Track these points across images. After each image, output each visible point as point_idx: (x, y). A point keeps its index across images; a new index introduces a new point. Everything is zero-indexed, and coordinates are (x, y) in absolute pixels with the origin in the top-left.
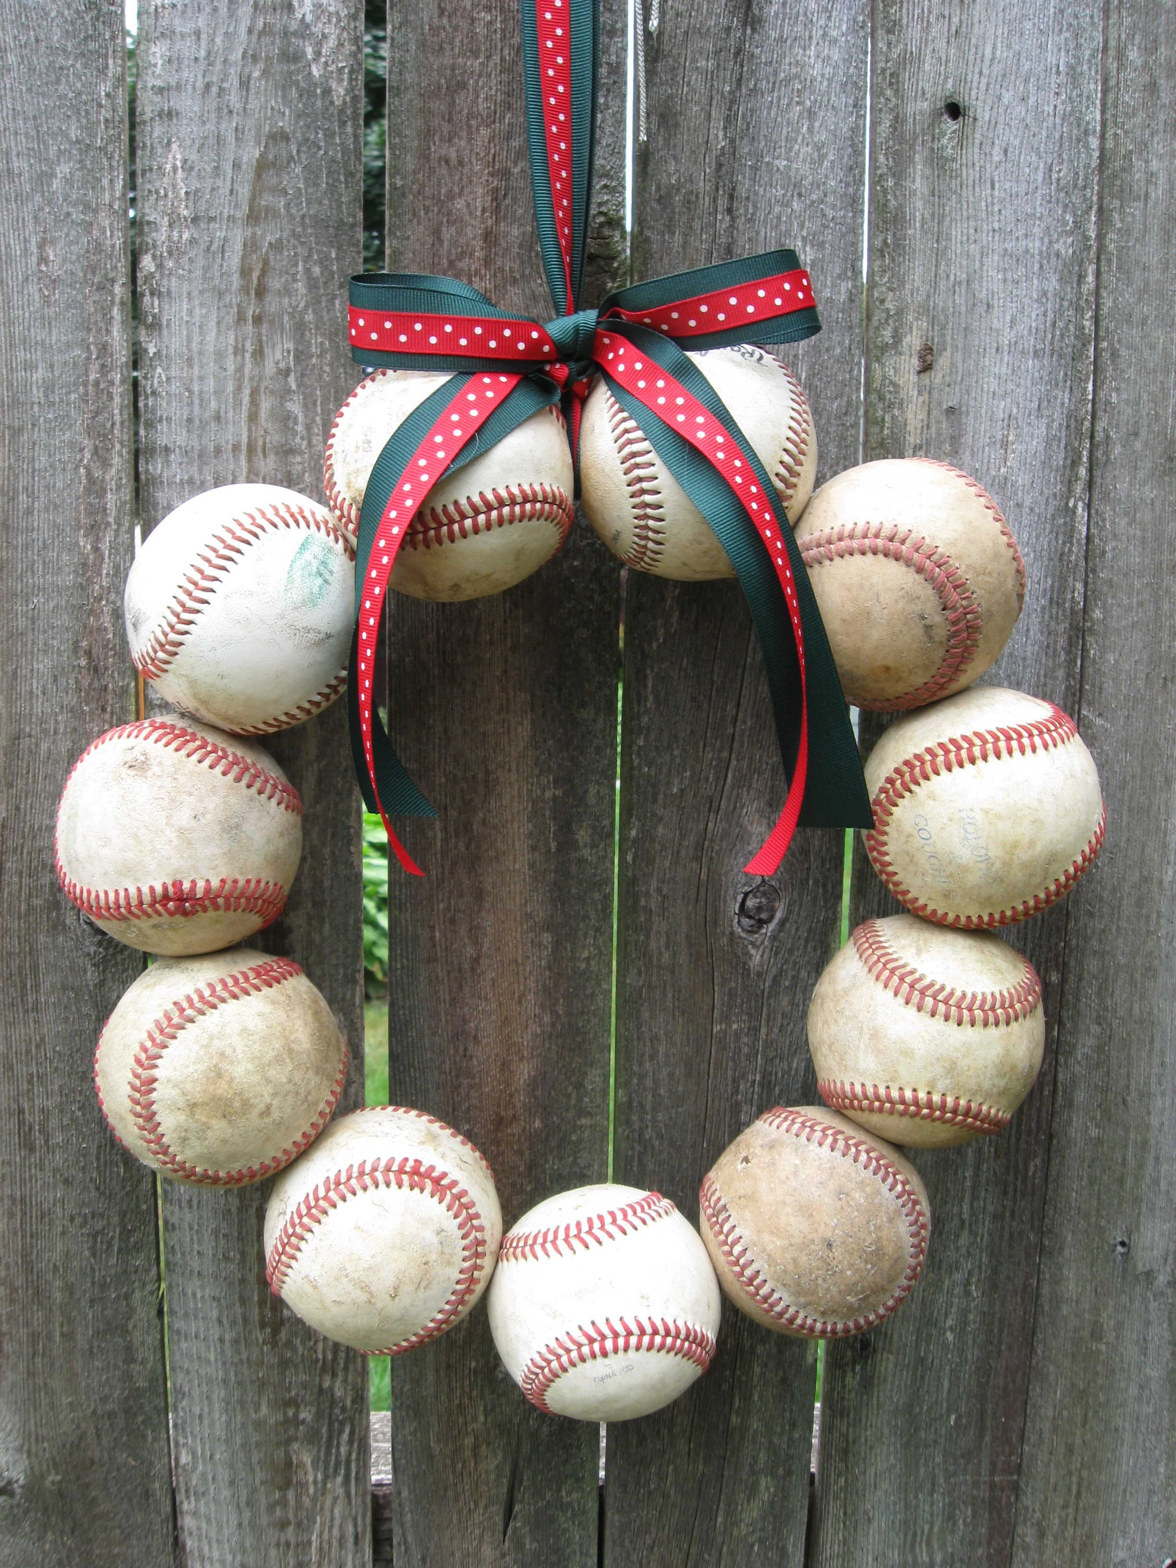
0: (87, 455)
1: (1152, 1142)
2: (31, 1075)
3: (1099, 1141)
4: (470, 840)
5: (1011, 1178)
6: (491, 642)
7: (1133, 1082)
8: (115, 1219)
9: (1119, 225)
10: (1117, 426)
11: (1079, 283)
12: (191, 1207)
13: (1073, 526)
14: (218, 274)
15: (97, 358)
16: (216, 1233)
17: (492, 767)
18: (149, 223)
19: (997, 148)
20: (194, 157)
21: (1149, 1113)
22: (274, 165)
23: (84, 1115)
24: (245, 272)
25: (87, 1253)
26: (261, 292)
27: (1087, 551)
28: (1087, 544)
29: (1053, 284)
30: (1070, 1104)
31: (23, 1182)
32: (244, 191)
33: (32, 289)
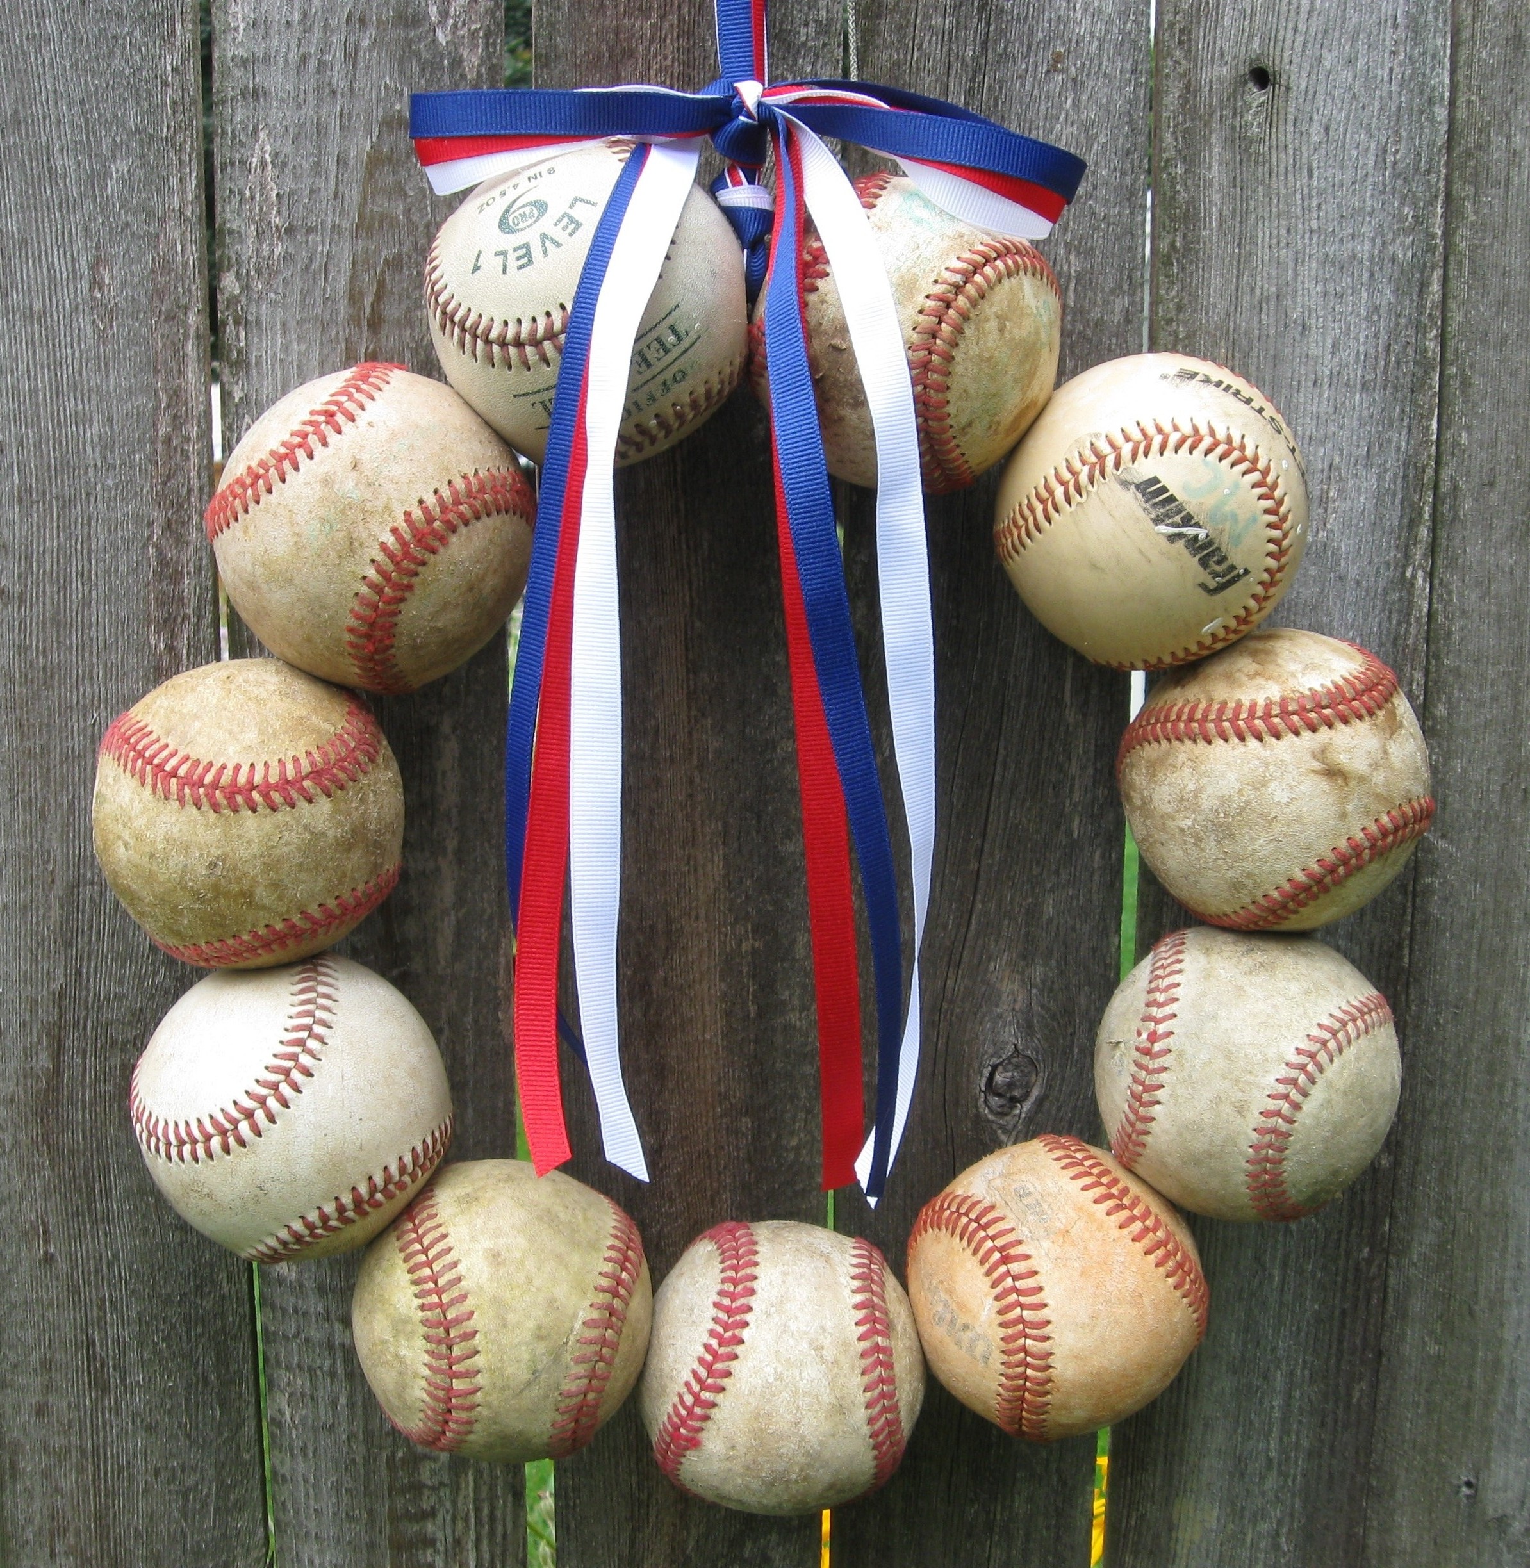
0: (158, 531)
1: (1506, 1361)
2: (103, 1300)
3: (1439, 1360)
4: (648, 1006)
5: (1330, 1406)
6: (672, 760)
7: (1482, 1289)
8: (211, 1472)
9: (1473, 218)
10: (1468, 475)
11: (1421, 293)
12: (305, 1455)
13: (1411, 602)
14: (320, 301)
15: (168, 406)
16: (337, 1488)
17: (675, 914)
18: (231, 232)
19: (1315, 125)
20: (288, 149)
21: (1502, 1325)
22: (390, 160)
23: (169, 1347)
24: (354, 298)
25: (176, 1514)
26: (375, 323)
27: (1428, 632)
28: (1429, 623)
29: (1387, 296)
30: (1403, 1315)
31: (95, 1430)
32: (352, 194)
33: (84, 321)
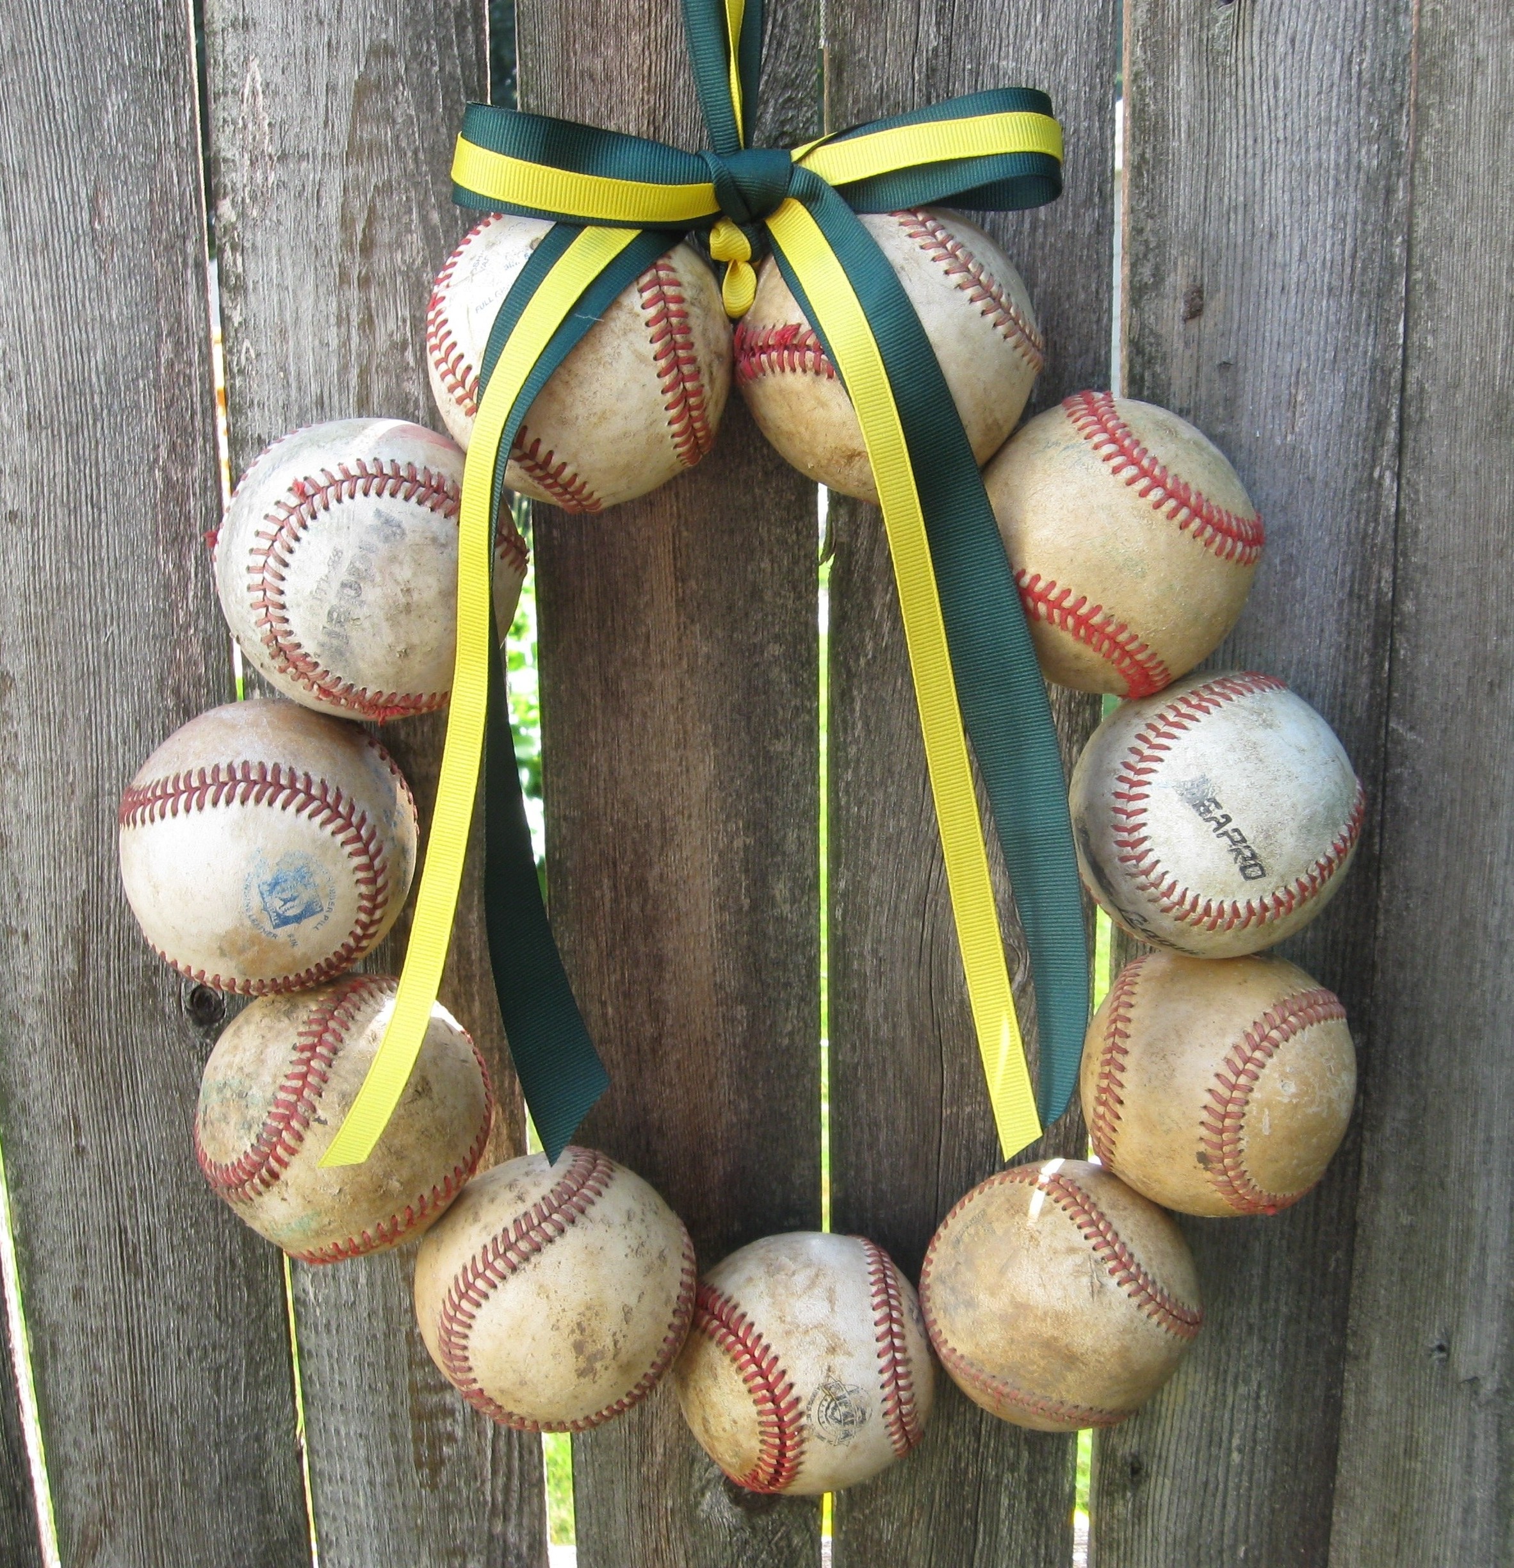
0: (163, 452)
1: (1477, 1230)
2: (133, 1190)
3: (1412, 1229)
4: (645, 901)
5: (1308, 1274)
6: (663, 665)
7: (1453, 1162)
8: (241, 1351)
9: (1438, 126)
10: (1434, 378)
11: (1387, 202)
12: (329, 1331)
13: (1378, 500)
14: (313, 227)
15: (169, 334)
16: (360, 1361)
17: (670, 812)
18: (225, 160)
19: (1281, 36)
20: (278, 78)
21: (1472, 1197)
22: (378, 88)
23: (197, 1232)
24: (346, 223)
25: (209, 1390)
26: (367, 248)
27: (1396, 531)
28: (1397, 521)
29: (1353, 203)
30: (1377, 1188)
31: (129, 1311)
32: (342, 125)
33: (86, 251)
